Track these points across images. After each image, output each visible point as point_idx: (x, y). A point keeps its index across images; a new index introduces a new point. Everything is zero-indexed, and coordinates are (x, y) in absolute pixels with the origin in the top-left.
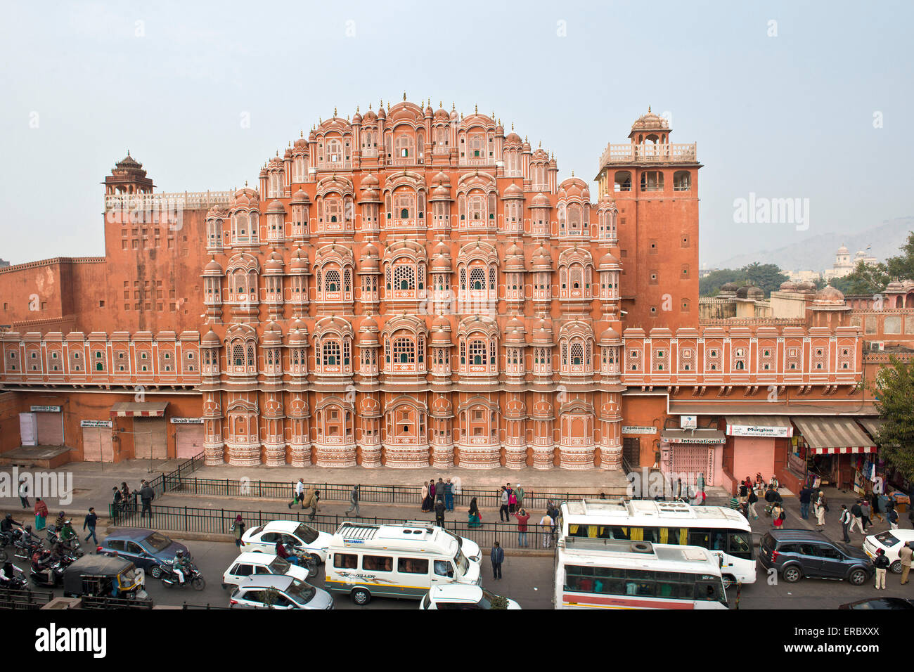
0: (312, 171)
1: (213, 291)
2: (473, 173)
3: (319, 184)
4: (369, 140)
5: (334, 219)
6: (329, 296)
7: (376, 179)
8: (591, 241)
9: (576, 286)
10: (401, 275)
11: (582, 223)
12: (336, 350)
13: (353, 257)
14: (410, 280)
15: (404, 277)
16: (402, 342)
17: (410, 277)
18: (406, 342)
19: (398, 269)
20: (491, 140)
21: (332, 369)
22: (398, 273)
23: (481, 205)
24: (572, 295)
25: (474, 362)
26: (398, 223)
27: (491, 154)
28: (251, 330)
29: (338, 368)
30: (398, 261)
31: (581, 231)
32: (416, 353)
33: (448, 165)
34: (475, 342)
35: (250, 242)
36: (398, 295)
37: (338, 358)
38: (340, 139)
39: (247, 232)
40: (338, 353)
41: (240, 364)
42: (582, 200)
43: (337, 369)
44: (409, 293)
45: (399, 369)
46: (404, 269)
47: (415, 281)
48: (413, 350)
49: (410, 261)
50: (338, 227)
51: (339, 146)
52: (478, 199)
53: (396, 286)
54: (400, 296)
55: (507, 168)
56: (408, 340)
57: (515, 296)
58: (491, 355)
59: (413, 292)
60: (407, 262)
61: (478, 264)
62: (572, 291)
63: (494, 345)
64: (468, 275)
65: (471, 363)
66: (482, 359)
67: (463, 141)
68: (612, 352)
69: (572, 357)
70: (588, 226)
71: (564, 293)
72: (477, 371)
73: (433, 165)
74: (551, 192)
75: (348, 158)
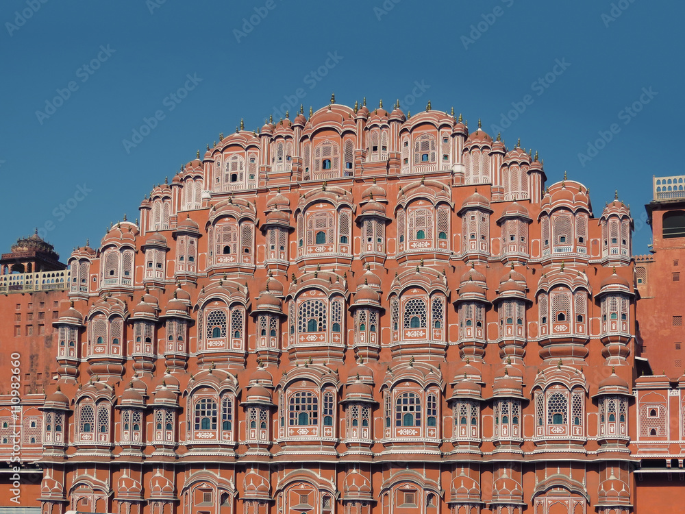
0: (206, 195)
1: (66, 344)
2: (418, 181)
3: (211, 210)
4: (280, 152)
5: (227, 250)
6: (211, 344)
7: (286, 199)
8: (590, 261)
9: (561, 317)
10: (309, 313)
11: (575, 235)
12: (212, 410)
13: (248, 295)
14: (321, 319)
15: (313, 315)
16: (301, 397)
17: (321, 314)
18: (306, 397)
19: (305, 306)
20: (446, 140)
21: (205, 435)
22: (305, 310)
23: (426, 220)
24: (554, 331)
25: (402, 423)
26: (311, 250)
27: (446, 157)
28: (106, 388)
29: (213, 433)
30: (304, 294)
31: (572, 247)
32: (320, 411)
33: (385, 174)
34: (406, 395)
35: (119, 283)
36: (302, 339)
37: (214, 420)
38: (243, 154)
39: (117, 272)
40: (215, 413)
41: (88, 430)
42: (573, 204)
43: (211, 435)
44: (319, 336)
45: (296, 434)
46: (313, 305)
47: (327, 320)
48: (316, 407)
49: (321, 294)
50: (232, 259)
51: (241, 163)
52: (423, 212)
53: (300, 328)
54: (305, 341)
55: (468, 175)
56: (309, 394)
57: (469, 334)
58: (429, 413)
59: (324, 335)
60: (316, 296)
61: (415, 294)
62: (554, 326)
63: (434, 400)
64: (402, 310)
65: (398, 424)
66: (415, 418)
67: (406, 144)
68: (614, 404)
69: (550, 414)
70: (585, 241)
71: (544, 329)
72: (406, 435)
73: (363, 177)
74: (530, 200)
75: (252, 176)
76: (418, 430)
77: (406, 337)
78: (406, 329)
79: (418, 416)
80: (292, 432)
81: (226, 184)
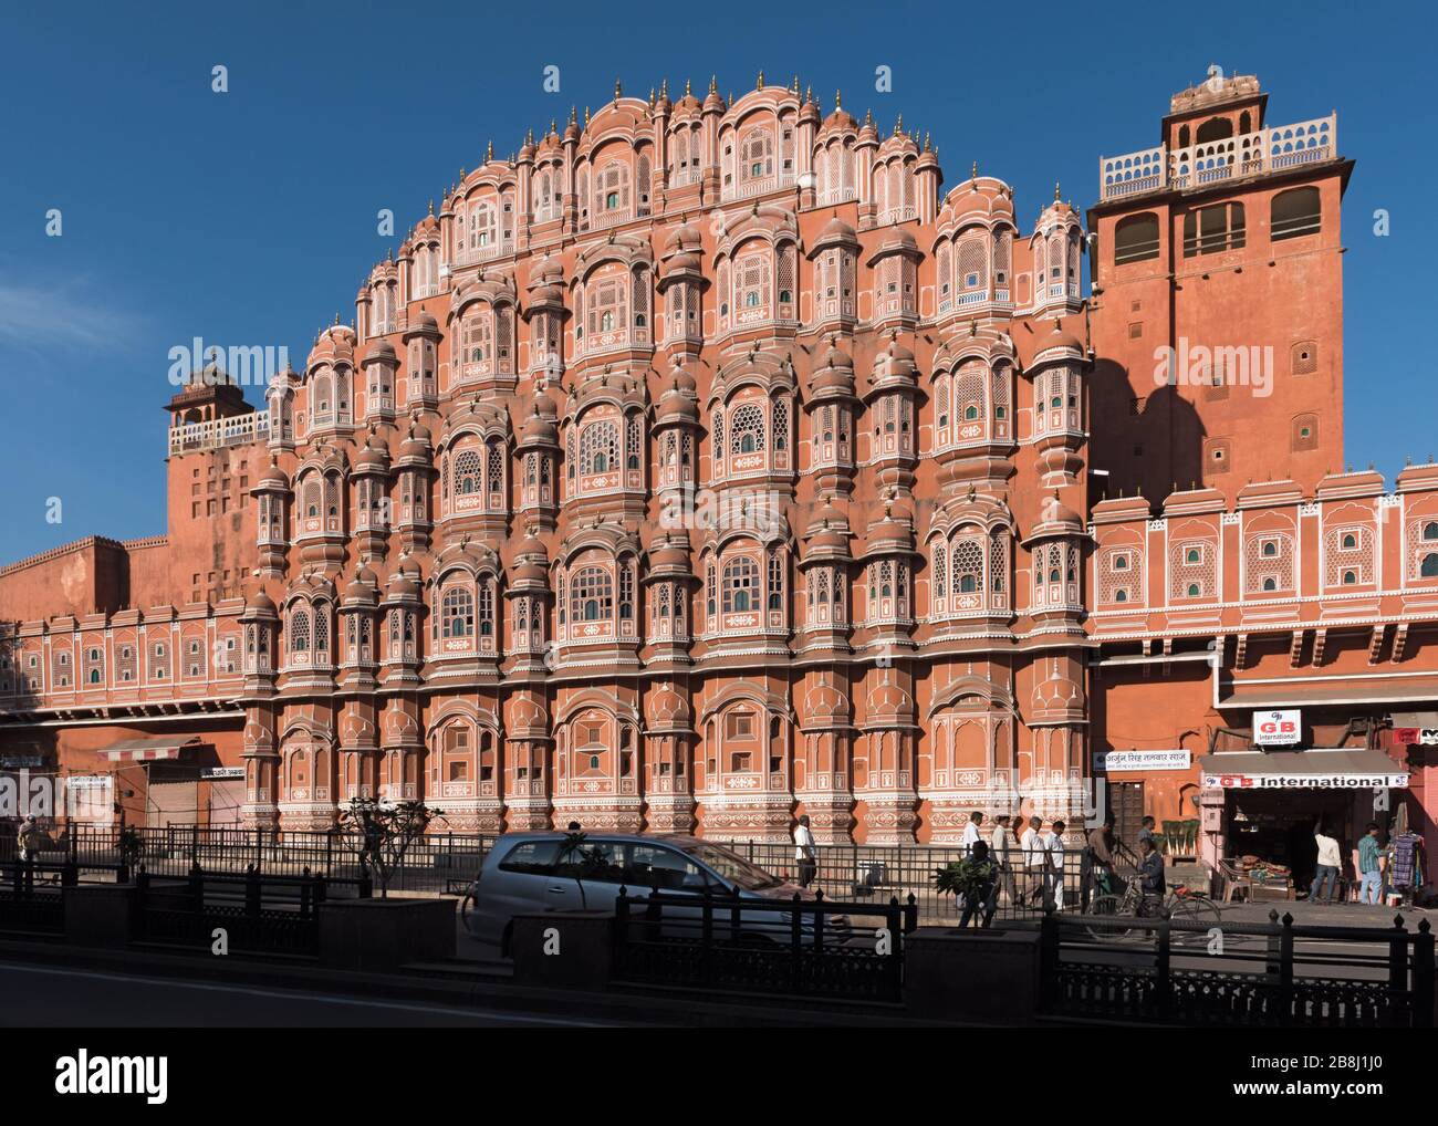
0: (445, 271)
1: (269, 520)
2: (748, 210)
3: (454, 294)
4: (546, 189)
5: (477, 355)
6: (460, 504)
7: (557, 265)
8: (1015, 314)
9: (971, 412)
10: (594, 443)
11: (991, 271)
12: (465, 606)
13: (510, 422)
14: (612, 452)
15: (600, 445)
16: (588, 576)
17: (612, 444)
18: (595, 575)
19: (589, 432)
20: (788, 134)
21: (458, 646)
22: (588, 440)
23: (761, 274)
24: (960, 437)
25: (733, 607)
26: (594, 343)
27: (788, 164)
28: (324, 582)
29: (468, 641)
30: (589, 414)
31: (988, 292)
32: (615, 595)
33: (698, 206)
34: (736, 561)
35: (333, 422)
36: (587, 484)
37: (470, 620)
38: (493, 199)
39: (331, 406)
40: (469, 610)
41: (302, 648)
42: (991, 218)
43: (466, 644)
44: (609, 478)
45: (582, 634)
46: (600, 429)
47: (620, 451)
48: (608, 591)
49: (611, 410)
50: (485, 369)
51: (492, 213)
52: (754, 262)
53: (583, 468)
54: (591, 487)
55: (822, 189)
56: (599, 571)
57: (828, 455)
58: (771, 588)
59: (616, 476)
60: (605, 414)
61: (748, 397)
62: (960, 429)
63: (778, 567)
64: (727, 425)
65: (726, 608)
66: (751, 598)
67: (729, 151)
68: (1058, 553)
69: (955, 576)
70: (1006, 281)
71: (943, 436)
72: (739, 626)
73: (667, 214)
74: (919, 221)
75: (507, 234)
76: (756, 616)
77: (735, 469)
78: (735, 456)
79: (756, 593)
80: (577, 631)
81: (473, 250)
